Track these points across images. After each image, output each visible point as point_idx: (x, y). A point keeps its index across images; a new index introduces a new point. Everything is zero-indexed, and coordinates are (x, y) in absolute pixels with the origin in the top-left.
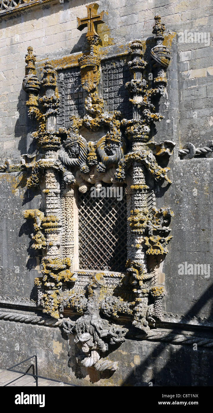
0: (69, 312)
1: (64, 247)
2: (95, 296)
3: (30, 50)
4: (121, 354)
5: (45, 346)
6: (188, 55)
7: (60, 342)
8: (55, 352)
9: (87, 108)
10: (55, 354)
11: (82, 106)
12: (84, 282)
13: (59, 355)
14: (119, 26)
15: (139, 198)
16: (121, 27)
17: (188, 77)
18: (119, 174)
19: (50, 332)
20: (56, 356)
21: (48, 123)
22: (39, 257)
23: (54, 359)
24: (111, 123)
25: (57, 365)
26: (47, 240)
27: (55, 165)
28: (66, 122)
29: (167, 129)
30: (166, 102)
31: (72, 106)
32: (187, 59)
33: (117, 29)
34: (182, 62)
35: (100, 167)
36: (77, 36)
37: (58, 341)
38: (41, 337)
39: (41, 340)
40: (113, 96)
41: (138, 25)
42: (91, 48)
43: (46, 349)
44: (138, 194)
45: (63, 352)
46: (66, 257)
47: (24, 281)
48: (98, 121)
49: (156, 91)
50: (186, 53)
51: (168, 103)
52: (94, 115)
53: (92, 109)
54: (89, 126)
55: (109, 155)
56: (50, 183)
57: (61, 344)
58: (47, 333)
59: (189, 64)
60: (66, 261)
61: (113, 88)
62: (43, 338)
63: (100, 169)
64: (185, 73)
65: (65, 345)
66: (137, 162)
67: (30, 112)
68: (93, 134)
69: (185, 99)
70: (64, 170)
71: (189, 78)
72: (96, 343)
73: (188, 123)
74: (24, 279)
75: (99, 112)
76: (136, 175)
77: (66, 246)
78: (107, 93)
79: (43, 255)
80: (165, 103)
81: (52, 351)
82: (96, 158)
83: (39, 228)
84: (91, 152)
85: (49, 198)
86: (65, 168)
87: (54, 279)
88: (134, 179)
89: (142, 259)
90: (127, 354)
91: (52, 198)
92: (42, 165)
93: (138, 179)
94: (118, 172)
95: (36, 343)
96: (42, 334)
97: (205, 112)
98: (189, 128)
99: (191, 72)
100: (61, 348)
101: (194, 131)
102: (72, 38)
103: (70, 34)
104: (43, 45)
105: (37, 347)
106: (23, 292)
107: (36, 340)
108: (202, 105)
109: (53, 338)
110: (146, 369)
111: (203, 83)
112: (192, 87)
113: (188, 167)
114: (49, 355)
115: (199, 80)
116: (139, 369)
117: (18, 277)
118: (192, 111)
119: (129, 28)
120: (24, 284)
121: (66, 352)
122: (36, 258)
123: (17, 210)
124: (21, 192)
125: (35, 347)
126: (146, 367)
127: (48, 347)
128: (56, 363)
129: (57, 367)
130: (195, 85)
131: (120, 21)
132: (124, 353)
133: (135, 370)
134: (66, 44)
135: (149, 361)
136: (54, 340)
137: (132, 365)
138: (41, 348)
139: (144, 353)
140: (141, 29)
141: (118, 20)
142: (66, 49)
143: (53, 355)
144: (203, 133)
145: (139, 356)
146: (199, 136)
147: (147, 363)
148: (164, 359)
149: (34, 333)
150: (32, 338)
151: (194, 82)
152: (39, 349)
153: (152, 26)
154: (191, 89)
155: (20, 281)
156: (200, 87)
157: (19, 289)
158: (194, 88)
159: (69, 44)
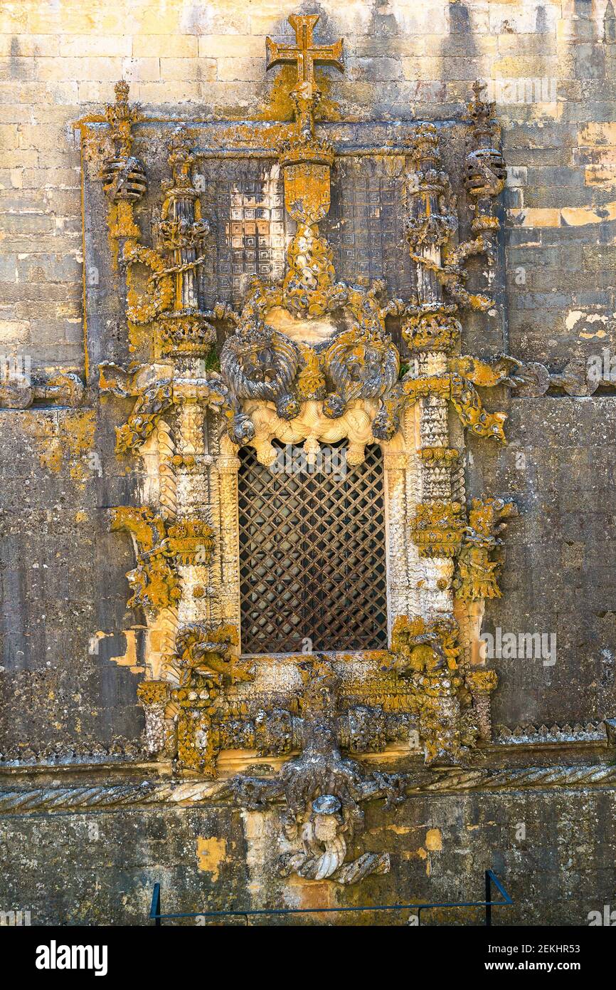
3: (121, 92)
4: (393, 834)
5: (171, 856)
6: (521, 175)
7: (218, 840)
8: (203, 866)
9: (298, 262)
10: (203, 871)
11: (267, 256)
13: (216, 870)
14: (353, 77)
15: (441, 477)
16: (357, 80)
17: (521, 222)
18: (389, 423)
19: (188, 818)
20: (205, 877)
21: (187, 288)
23: (201, 884)
25: (210, 898)
26: (182, 583)
29: (489, 329)
30: (488, 272)
31: (237, 252)
32: (519, 182)
33: (349, 83)
34: (510, 188)
35: (337, 405)
36: (232, 76)
37: (214, 835)
38: (157, 837)
39: (158, 843)
40: (354, 242)
41: (402, 85)
42: (306, 121)
43: (177, 863)
44: (441, 468)
45: (228, 860)
46: (222, 624)
47: (84, 700)
48: (330, 298)
49: (480, 246)
50: (517, 169)
51: (492, 275)
52: (315, 281)
53: (315, 268)
54: (307, 309)
58: (177, 822)
60: (228, 633)
61: (352, 222)
62: (164, 838)
63: (338, 410)
65: (234, 843)
66: (437, 398)
67: (126, 253)
69: (513, 267)
71: (524, 225)
72: (347, 814)
73: (520, 320)
75: (330, 277)
76: (434, 427)
77: (222, 598)
78: (336, 231)
80: (485, 274)
81: (194, 866)
82: (323, 384)
83: (161, 554)
84: (309, 369)
85: (190, 477)
87: (214, 677)
88: (429, 435)
91: (198, 477)
92: (177, 392)
94: (386, 419)
95: (142, 855)
96: (162, 827)
97: (556, 299)
98: (524, 331)
99: (526, 211)
100: (224, 854)
101: (534, 338)
102: (220, 79)
103: (212, 67)
104: (127, 78)
105: (145, 865)
106: (78, 729)
107: (142, 846)
108: (551, 284)
109: (197, 832)
110: (456, 856)
111: (552, 240)
112: (530, 244)
113: (537, 413)
114: (184, 877)
115: (545, 231)
116: (438, 860)
117: (61, 691)
118: (528, 296)
119: (379, 88)
120: (80, 709)
121: (237, 859)
122: (124, 635)
123: (59, 509)
124: (75, 463)
125: (140, 866)
126: (456, 851)
127: (182, 859)
128: (207, 894)
129: (209, 904)
130: (536, 241)
131: (356, 66)
132: (402, 831)
133: (429, 864)
134: (199, 90)
135: (464, 836)
136: (200, 838)
137: (423, 855)
138: (157, 866)
139: (451, 822)
140: (410, 97)
141: (351, 64)
142: (199, 102)
143: (198, 875)
144: (553, 343)
145: (437, 830)
146: (545, 348)
147: (457, 842)
148: (499, 825)
149: (134, 830)
150: (129, 843)
151: (535, 234)
152: (152, 869)
153: (436, 95)
154: (528, 249)
155: (66, 699)
156: (547, 249)
157: (63, 722)
158: (534, 248)
159: (210, 92)
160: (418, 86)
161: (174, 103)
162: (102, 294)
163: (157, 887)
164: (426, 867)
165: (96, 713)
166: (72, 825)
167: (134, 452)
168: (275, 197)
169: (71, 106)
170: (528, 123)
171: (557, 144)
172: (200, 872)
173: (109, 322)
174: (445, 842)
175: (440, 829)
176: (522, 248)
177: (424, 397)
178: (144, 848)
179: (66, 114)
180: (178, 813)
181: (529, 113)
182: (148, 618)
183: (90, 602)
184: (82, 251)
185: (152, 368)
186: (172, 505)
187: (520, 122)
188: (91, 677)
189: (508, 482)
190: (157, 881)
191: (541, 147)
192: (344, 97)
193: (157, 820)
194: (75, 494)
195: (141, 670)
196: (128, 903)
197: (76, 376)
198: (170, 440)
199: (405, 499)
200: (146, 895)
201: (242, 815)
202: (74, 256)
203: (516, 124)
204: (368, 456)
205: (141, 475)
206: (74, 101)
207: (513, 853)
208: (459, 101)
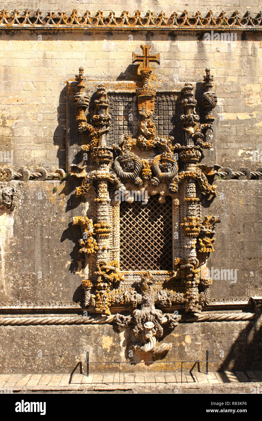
0: (117, 309)
1: (111, 251)
2: (151, 290)
3: (81, 70)
4: (173, 336)
5: (93, 342)
6: (222, 101)
7: (110, 337)
8: (104, 346)
9: (142, 130)
11: (131, 128)
12: (129, 281)
13: (109, 348)
14: (163, 66)
15: (193, 208)
16: (165, 67)
17: (222, 117)
18: (175, 188)
19: (100, 329)
20: (105, 350)
21: (103, 138)
22: (82, 261)
23: (104, 352)
24: (167, 146)
25: (107, 358)
26: (99, 244)
27: (111, 177)
28: (115, 139)
29: (211, 155)
30: (210, 135)
31: (121, 126)
32: (221, 104)
33: (162, 68)
34: (218, 106)
35: (156, 182)
36: (120, 66)
37: (109, 335)
38: (88, 335)
39: (88, 338)
40: (163, 124)
41: (180, 69)
42: (146, 81)
43: (95, 345)
44: (193, 205)
45: (114, 344)
46: (113, 260)
47: (63, 285)
48: (154, 143)
49: (208, 125)
50: (221, 99)
51: (212, 136)
52: (148, 137)
53: (148, 132)
54: (145, 147)
55: (162, 172)
56: (103, 192)
57: (112, 338)
58: (96, 330)
59: (223, 108)
60: (115, 263)
61: (162, 116)
62: (91, 336)
63: (156, 183)
64: (220, 114)
65: (116, 338)
66: (192, 179)
67: (81, 126)
68: (142, 153)
69: (220, 134)
70: (119, 182)
71: (223, 119)
72: (157, 329)
73: (222, 152)
74: (62, 284)
75: (154, 135)
76: (191, 190)
77: (113, 250)
78: (156, 120)
79: (86, 259)
81: (101, 346)
82: (151, 173)
83: (92, 233)
84: (146, 168)
85: (102, 206)
86: (119, 180)
87: (109, 279)
88: (189, 193)
89: (195, 257)
90: (178, 336)
91: (105, 206)
92: (98, 176)
93: (193, 192)
94: (173, 186)
95: (82, 341)
96: (90, 332)
97: (235, 145)
98: (223, 156)
99: (224, 114)
100: (112, 342)
101: (227, 159)
102: (116, 66)
103: (113, 62)
104: (83, 66)
105: (84, 345)
106: (61, 296)
107: (83, 338)
108: (233, 140)
109: (103, 334)
110: (196, 345)
111: (234, 124)
112: (226, 125)
113: (228, 186)
114: (97, 350)
115: (230, 121)
116: (190, 346)
117: (55, 282)
118: (225, 144)
119: (172, 70)
120: (61, 289)
121: (117, 344)
122: (78, 263)
123: (55, 217)
124: (61, 201)
125: (82, 345)
126: (196, 343)
127: (97, 343)
128: (106, 356)
129: (106, 360)
130: (228, 124)
131: (164, 63)
132: (176, 335)
133: (186, 348)
134: (108, 70)
135: (199, 338)
136: (103, 336)
137: (184, 344)
138: (88, 346)
139: (194, 333)
140: (183, 74)
141: (162, 61)
142: (109, 74)
143: (103, 349)
144: (234, 161)
145: (189, 336)
146: (231, 163)
147: (196, 340)
148: (212, 334)
149: (80, 333)
150: (78, 337)
151: (226, 122)
152: (86, 347)
153: (192, 73)
154: (225, 127)
155: (57, 285)
156: (231, 127)
157: (55, 293)
158: (227, 127)
159: (112, 71)
160: (186, 70)
161: (99, 75)
162: (73, 141)
163: (88, 353)
164: (185, 349)
165: (67, 291)
166: (58, 330)
167: (82, 197)
168: (134, 107)
169: (63, 76)
170: (225, 83)
171: (235, 90)
172: (103, 348)
173: (74, 151)
174: (192, 340)
175: (190, 335)
176: (223, 127)
177: (187, 179)
178: (83, 340)
179: (61, 78)
180: (96, 327)
181: (225, 80)
182: (86, 257)
183: (65, 251)
184: (66, 126)
185: (89, 167)
186: (96, 216)
187: (222, 83)
188: (66, 278)
189: (217, 210)
190: (88, 351)
191: (230, 92)
192: (160, 73)
193: (88, 329)
194: (61, 212)
195: (83, 275)
196: (77, 358)
197: (62, 169)
198: (95, 192)
199: (180, 216)
200: (84, 356)
201: (119, 328)
202: (63, 127)
203: (221, 84)
204: (167, 200)
205: (84, 205)
206: (64, 74)
207: (216, 344)
208: (200, 75)
